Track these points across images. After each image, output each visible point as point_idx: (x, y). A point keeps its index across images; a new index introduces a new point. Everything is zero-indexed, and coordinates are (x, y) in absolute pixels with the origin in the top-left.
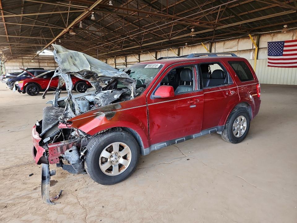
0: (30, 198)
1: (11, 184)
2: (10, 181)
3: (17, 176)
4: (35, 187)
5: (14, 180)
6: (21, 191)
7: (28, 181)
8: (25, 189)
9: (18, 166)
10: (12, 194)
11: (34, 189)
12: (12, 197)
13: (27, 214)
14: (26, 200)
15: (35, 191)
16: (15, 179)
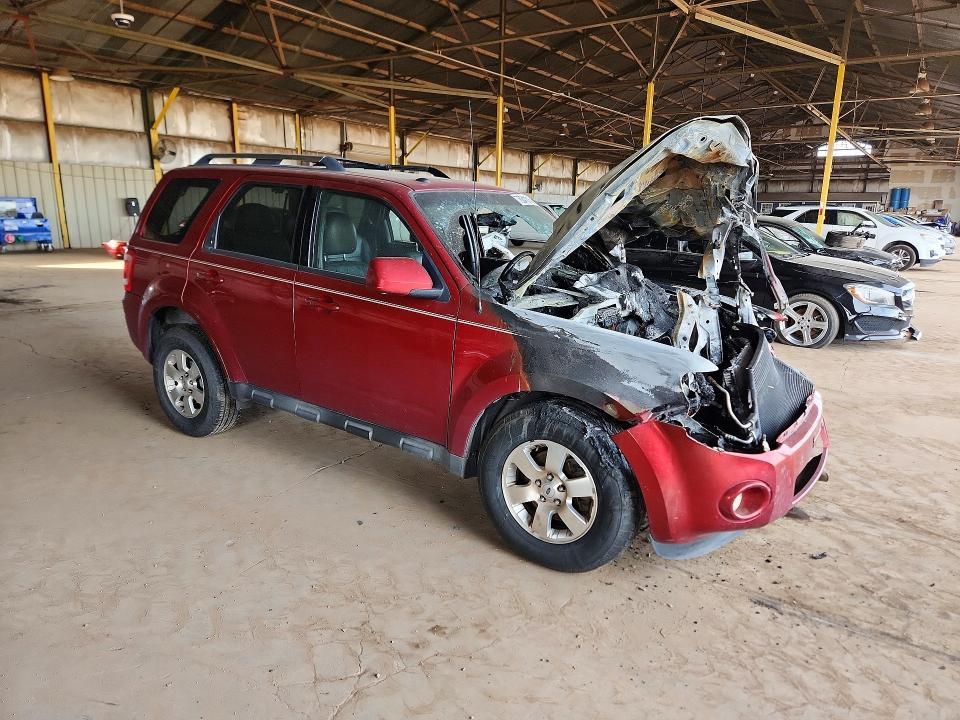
0: (847, 511)
1: (884, 564)
2: (888, 577)
3: (862, 579)
4: (825, 523)
5: (874, 571)
6: (863, 533)
7: (835, 546)
8: (852, 532)
9: (848, 625)
10: (885, 537)
11: (830, 520)
12: (887, 532)
13: (862, 492)
14: (857, 511)
15: (829, 517)
16: (872, 575)
